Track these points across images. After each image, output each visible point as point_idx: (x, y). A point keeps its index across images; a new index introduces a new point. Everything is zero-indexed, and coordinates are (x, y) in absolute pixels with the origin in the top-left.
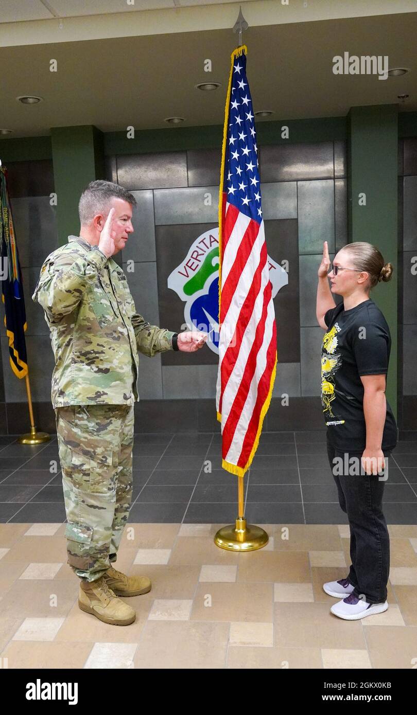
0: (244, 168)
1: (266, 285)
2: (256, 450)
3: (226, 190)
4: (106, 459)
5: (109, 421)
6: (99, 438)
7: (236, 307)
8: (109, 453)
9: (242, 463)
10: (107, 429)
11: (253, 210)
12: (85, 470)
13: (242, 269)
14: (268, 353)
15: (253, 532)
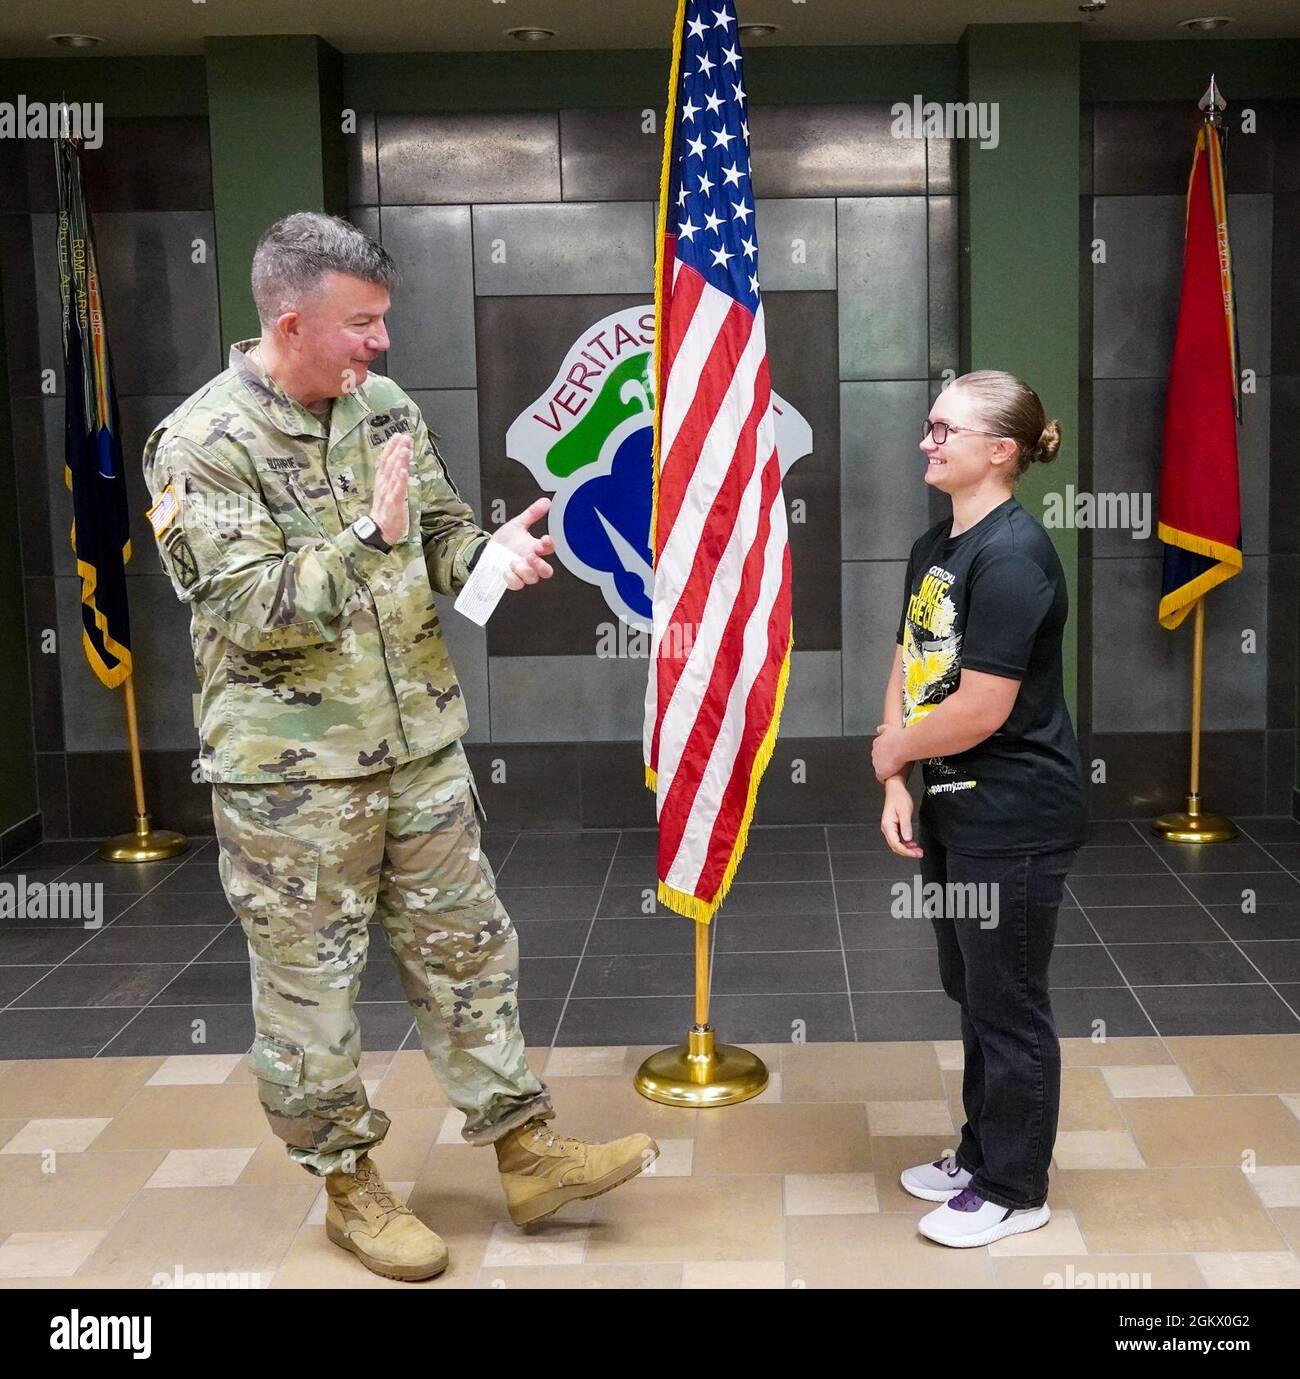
0: (718, 178)
1: (768, 459)
2: (739, 858)
3: (673, 228)
4: (302, 885)
5: (300, 792)
6: (276, 834)
7: (695, 511)
8: (308, 869)
9: (706, 890)
10: (297, 812)
11: (737, 277)
12: (256, 911)
13: (711, 421)
14: (773, 624)
15: (730, 1060)
